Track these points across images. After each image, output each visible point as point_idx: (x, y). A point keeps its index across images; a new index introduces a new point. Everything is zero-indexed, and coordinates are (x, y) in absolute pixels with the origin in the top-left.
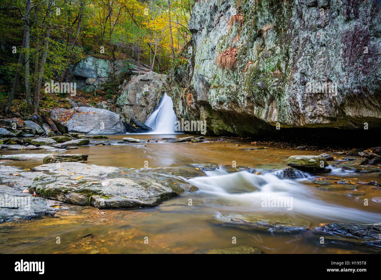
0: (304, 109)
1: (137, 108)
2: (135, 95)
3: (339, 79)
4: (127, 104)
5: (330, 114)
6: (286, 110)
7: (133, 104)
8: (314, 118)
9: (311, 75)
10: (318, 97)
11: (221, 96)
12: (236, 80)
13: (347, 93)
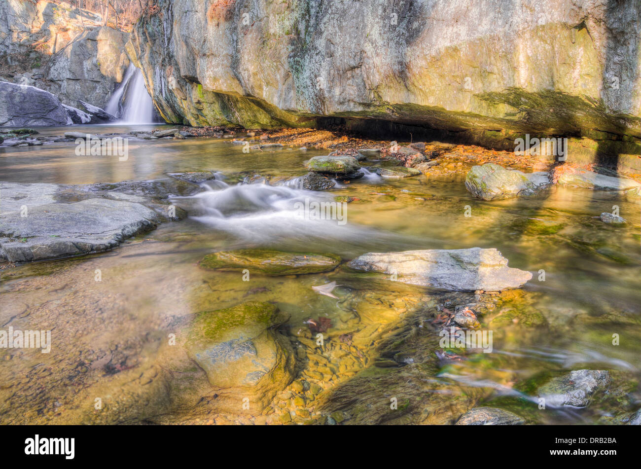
0: (330, 92)
1: (87, 84)
2: (81, 64)
3: (376, 51)
4: (68, 77)
5: (363, 99)
6: (307, 93)
7: (80, 78)
8: (342, 103)
9: (340, 43)
10: (349, 75)
11: (215, 70)
12: (237, 45)
13: (385, 71)
